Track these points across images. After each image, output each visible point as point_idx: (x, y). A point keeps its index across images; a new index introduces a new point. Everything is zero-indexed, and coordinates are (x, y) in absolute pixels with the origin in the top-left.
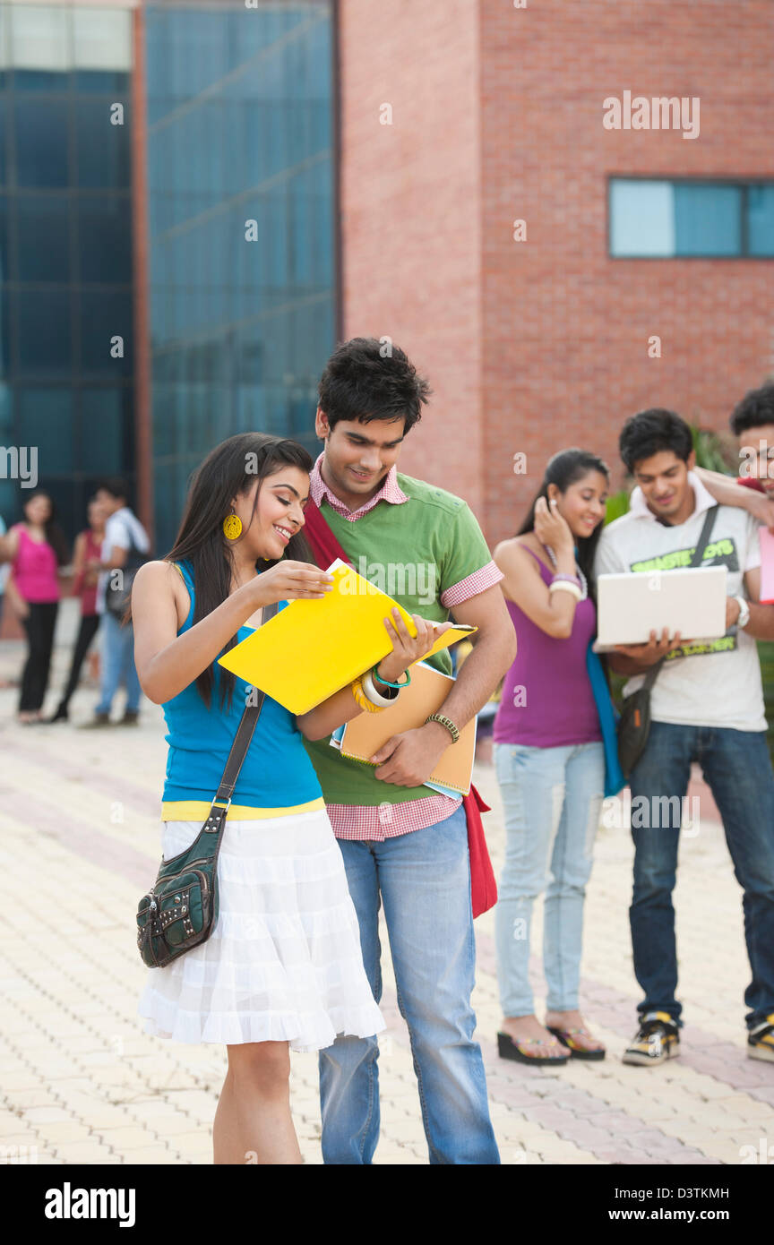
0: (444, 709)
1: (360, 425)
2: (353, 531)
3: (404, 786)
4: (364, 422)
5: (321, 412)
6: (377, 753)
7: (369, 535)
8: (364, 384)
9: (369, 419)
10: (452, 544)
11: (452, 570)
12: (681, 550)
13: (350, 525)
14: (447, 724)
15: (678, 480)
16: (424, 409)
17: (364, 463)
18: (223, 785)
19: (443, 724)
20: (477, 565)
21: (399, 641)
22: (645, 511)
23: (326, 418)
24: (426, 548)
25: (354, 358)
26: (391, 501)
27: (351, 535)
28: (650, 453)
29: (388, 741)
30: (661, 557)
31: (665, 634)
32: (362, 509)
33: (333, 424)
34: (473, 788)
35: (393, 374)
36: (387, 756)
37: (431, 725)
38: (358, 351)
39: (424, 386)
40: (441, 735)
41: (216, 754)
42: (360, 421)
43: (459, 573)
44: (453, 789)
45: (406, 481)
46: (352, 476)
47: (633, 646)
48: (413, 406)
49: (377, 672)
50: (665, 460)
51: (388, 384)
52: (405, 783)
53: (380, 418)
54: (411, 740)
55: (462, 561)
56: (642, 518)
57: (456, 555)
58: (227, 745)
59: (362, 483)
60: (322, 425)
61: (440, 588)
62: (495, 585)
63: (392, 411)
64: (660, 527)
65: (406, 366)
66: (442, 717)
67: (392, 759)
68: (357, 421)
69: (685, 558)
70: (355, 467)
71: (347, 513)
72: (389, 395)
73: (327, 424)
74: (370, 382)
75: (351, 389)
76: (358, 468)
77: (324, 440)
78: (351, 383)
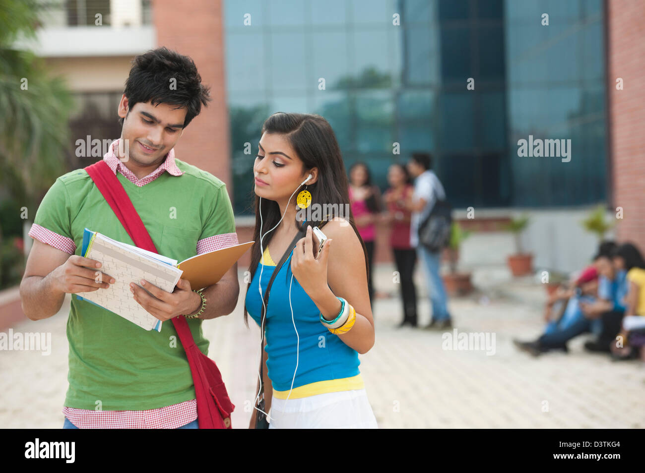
1: (151, 106)
2: (139, 193)
8: (160, 76)
9: (160, 102)
23: (128, 103)
26: (171, 173)
27: (138, 197)
32: (149, 176)
39: (205, 93)
42: (153, 103)
46: (140, 148)
53: (169, 103)
60: (123, 108)
63: (178, 100)
70: (143, 140)
71: (135, 181)
73: (127, 107)
74: (165, 75)
75: (150, 79)
76: (145, 142)
77: (124, 119)
78: (151, 75)
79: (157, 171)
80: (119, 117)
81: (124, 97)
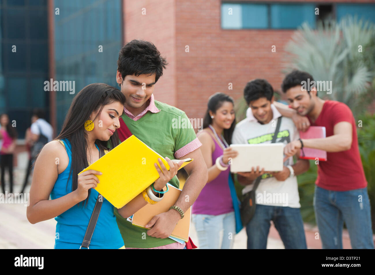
0: (177, 203)
1: (135, 77)
2: (136, 125)
3: (160, 238)
4: (137, 75)
5: (119, 72)
6: (148, 223)
7: (144, 127)
8: (137, 59)
9: (140, 74)
10: (179, 131)
11: (180, 141)
12: (268, 134)
13: (135, 122)
14: (179, 210)
15: (267, 109)
16: (164, 71)
17: (138, 93)
18: (85, 241)
19: (177, 210)
20: (190, 140)
21: (162, 173)
22: (253, 118)
23: (121, 75)
24: (168, 132)
25: (132, 47)
26: (152, 112)
27: (135, 127)
28: (257, 98)
29: (153, 218)
30: (260, 137)
31: (258, 169)
32: (139, 115)
33: (124, 77)
34: (190, 239)
35: (149, 54)
36: (152, 225)
37: (172, 211)
38: (134, 44)
39: (164, 61)
40: (176, 215)
41: (81, 227)
42: (136, 75)
43: (182, 143)
44: (181, 239)
45: (158, 103)
46: (133, 100)
47: (246, 173)
48: (159, 69)
49: (153, 187)
50: (263, 101)
51: (148, 58)
52: (160, 237)
53: (145, 74)
54: (163, 218)
55: (184, 138)
56: (252, 121)
57: (181, 135)
58: (86, 223)
59: (137, 103)
60: (119, 78)
61: (174, 150)
62: (199, 148)
63: (150, 71)
64: (259, 125)
65: (156, 52)
66: (176, 207)
67: (154, 226)
68: (134, 75)
69: (270, 138)
70: (134, 95)
71: (133, 117)
72: (149, 64)
73: (121, 77)
74: (140, 58)
75: (131, 61)
76: (135, 96)
77: (120, 85)
78: (132, 58)
79: (145, 112)
80: (118, 84)
81: (118, 72)
